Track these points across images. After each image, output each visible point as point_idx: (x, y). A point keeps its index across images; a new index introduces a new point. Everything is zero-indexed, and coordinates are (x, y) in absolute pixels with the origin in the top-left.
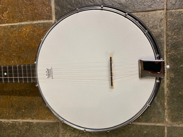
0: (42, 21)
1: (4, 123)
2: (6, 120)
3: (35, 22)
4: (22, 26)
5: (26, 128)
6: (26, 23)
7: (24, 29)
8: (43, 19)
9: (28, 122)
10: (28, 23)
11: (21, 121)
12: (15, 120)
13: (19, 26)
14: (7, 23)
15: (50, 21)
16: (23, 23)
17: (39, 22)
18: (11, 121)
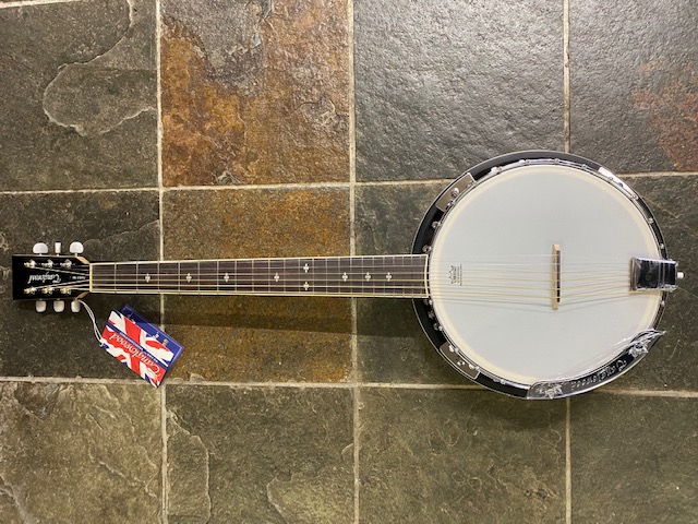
0: (328, 185)
1: (234, 391)
2: (239, 385)
3: (313, 185)
4: (287, 191)
5: (283, 401)
6: (295, 185)
7: (292, 198)
8: (332, 180)
9: (289, 388)
10: (301, 186)
11: (272, 385)
12: (260, 384)
13: (281, 191)
14: (255, 183)
15: (345, 185)
16: (289, 186)
17: (323, 184)
18: (249, 385)
